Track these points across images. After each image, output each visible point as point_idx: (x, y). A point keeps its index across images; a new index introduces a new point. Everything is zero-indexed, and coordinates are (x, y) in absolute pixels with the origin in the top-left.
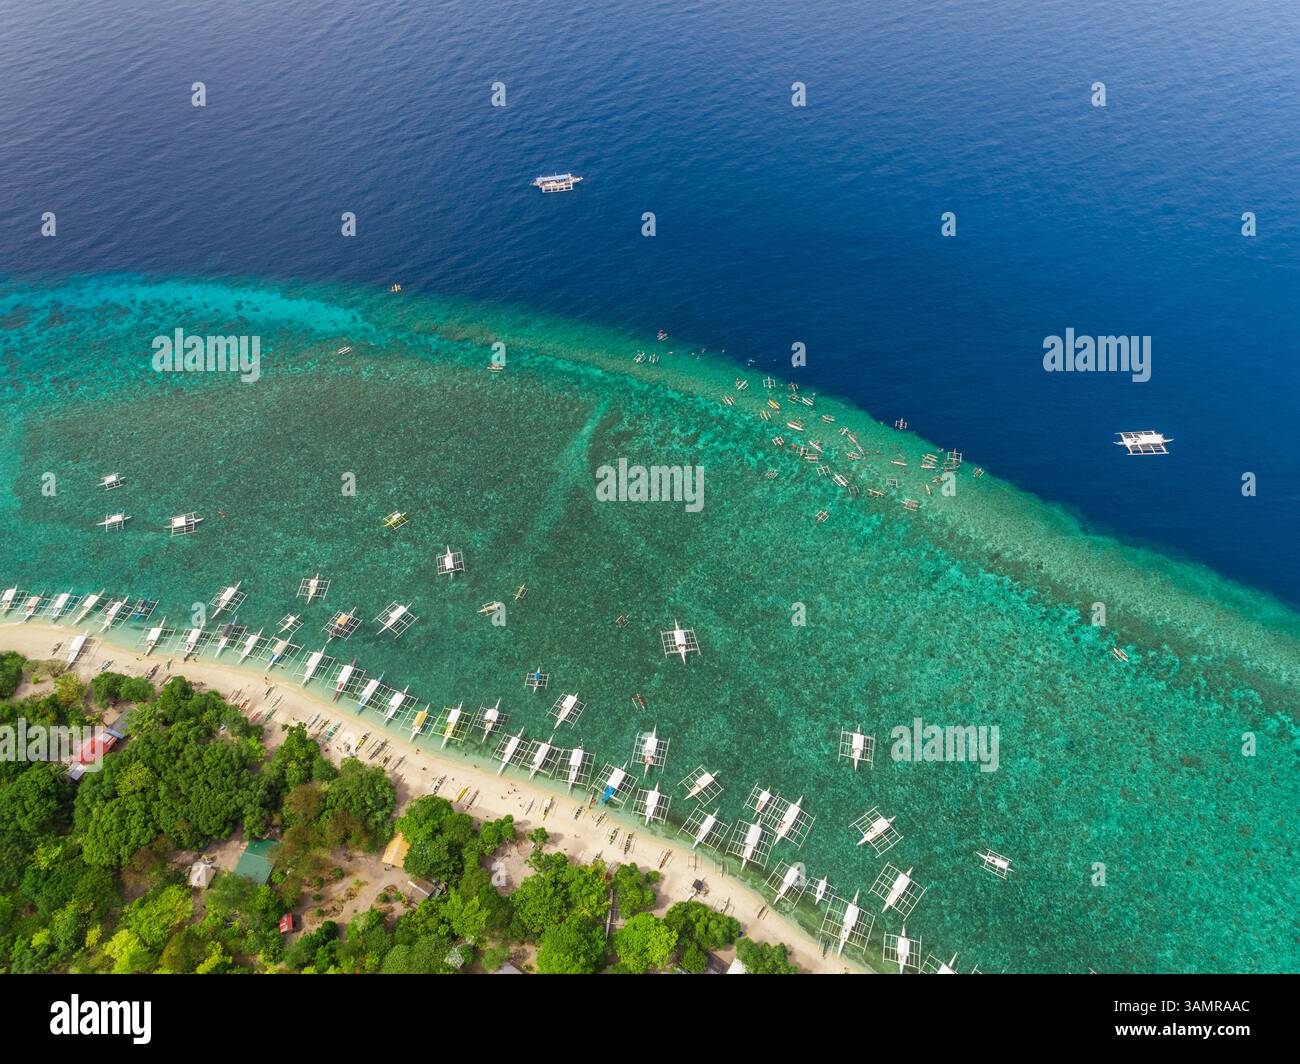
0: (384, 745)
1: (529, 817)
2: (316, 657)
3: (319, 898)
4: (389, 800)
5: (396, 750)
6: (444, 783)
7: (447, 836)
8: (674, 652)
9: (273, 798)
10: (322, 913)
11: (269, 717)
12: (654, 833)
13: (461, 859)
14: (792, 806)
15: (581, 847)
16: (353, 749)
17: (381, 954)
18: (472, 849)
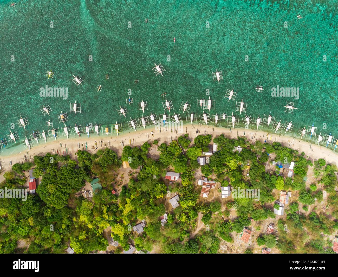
0: (102, 141)
1: (150, 138)
2: (66, 129)
3: (116, 183)
4: (115, 155)
5: (106, 140)
6: (124, 142)
7: (136, 156)
8: (159, 73)
9: (87, 169)
10: (119, 185)
11: (67, 151)
13: (142, 158)
14: (209, 100)
15: (166, 138)
16: (95, 147)
17: (140, 188)
18: (143, 155)
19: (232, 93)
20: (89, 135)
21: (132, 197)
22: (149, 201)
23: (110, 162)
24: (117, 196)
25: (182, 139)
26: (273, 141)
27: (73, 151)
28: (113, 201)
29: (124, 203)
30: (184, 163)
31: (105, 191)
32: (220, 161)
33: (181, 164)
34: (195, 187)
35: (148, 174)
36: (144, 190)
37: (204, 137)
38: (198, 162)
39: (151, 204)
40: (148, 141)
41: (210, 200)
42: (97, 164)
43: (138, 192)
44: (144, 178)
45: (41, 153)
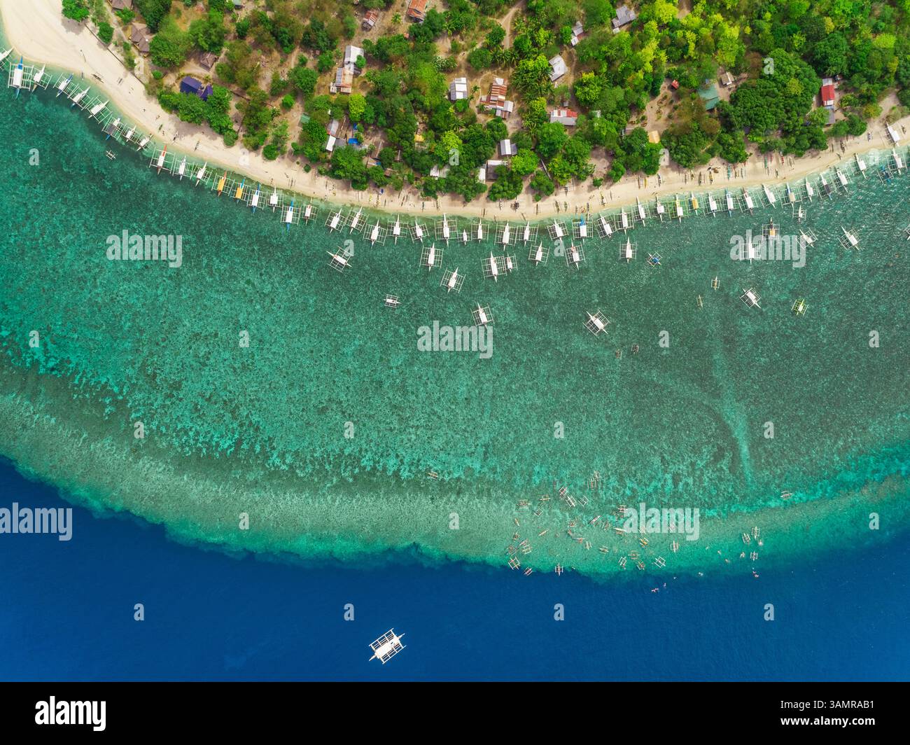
0: (700, 183)
1: (608, 191)
3: (672, 102)
4: (675, 155)
5: (692, 184)
6: (657, 182)
7: (637, 154)
8: (596, 315)
9: (728, 126)
10: (665, 97)
11: (766, 162)
12: (549, 219)
13: (623, 149)
15: (577, 192)
16: (712, 172)
17: (626, 93)
18: (622, 156)
19: (452, 283)
20: (726, 193)
21: (640, 75)
22: (609, 68)
23: (686, 139)
24: (669, 77)
25: (549, 190)
26: (366, 192)
27: (754, 162)
28: (676, 67)
29: (655, 63)
30: (547, 140)
31: (695, 84)
32: (475, 147)
33: (553, 138)
34: (518, 99)
35: (611, 120)
36: (619, 88)
37: (505, 194)
38: (517, 145)
39: (605, 61)
40: (611, 185)
41: (489, 73)
42: (710, 136)
43: (630, 84)
44: (619, 112)
45: (813, 157)
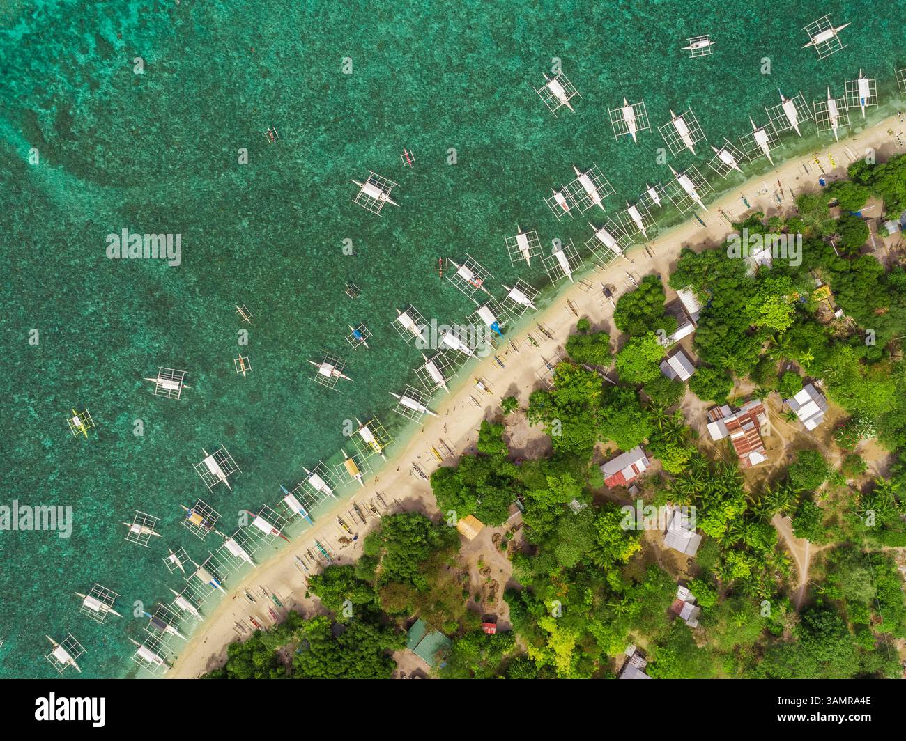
0: (357, 508)
1: (484, 405)
2: (231, 545)
3: (477, 597)
4: (420, 521)
5: (365, 496)
6: (420, 466)
7: (480, 483)
8: (382, 205)
9: (368, 615)
10: (492, 598)
11: (278, 602)
13: (504, 477)
14: (579, 179)
15: (531, 372)
16: (349, 536)
17: (556, 564)
18: (500, 466)
19: (628, 113)
20: (310, 516)
21: (555, 606)
22: (607, 585)
23: (420, 553)
24: (506, 633)
25: (577, 343)
26: (846, 166)
27: (295, 591)
28: (505, 653)
29: (542, 638)
30: (631, 408)
31: (462, 644)
32: (732, 329)
33: (625, 418)
34: (710, 453)
35: (551, 509)
36: (571, 563)
37: (637, 296)
38: (668, 378)
39: (620, 591)
40: (486, 416)
41: (779, 461)
42: (389, 582)
43: (558, 581)
44: (548, 528)
45: (213, 658)
